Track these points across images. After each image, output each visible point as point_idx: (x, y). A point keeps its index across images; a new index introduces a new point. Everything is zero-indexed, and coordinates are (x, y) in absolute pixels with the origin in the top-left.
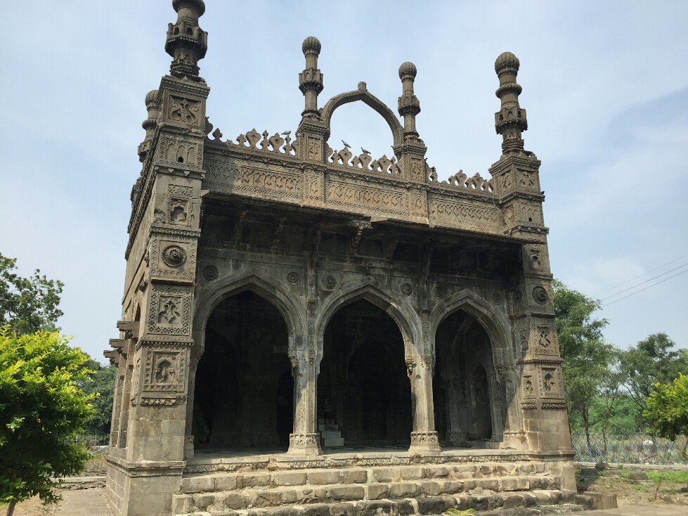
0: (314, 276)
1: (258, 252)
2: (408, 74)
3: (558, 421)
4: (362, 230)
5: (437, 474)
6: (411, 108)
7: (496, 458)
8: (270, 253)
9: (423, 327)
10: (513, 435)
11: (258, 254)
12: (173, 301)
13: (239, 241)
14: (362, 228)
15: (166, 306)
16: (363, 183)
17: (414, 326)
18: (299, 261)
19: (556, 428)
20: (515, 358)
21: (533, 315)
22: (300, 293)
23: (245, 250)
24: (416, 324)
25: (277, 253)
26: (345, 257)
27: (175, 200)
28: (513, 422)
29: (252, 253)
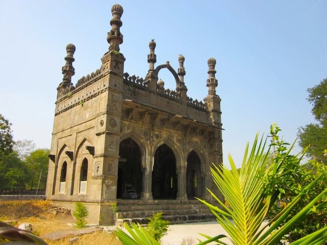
0: (153, 134)
2: (182, 60)
6: (183, 73)
15: (111, 143)
29: (133, 124)
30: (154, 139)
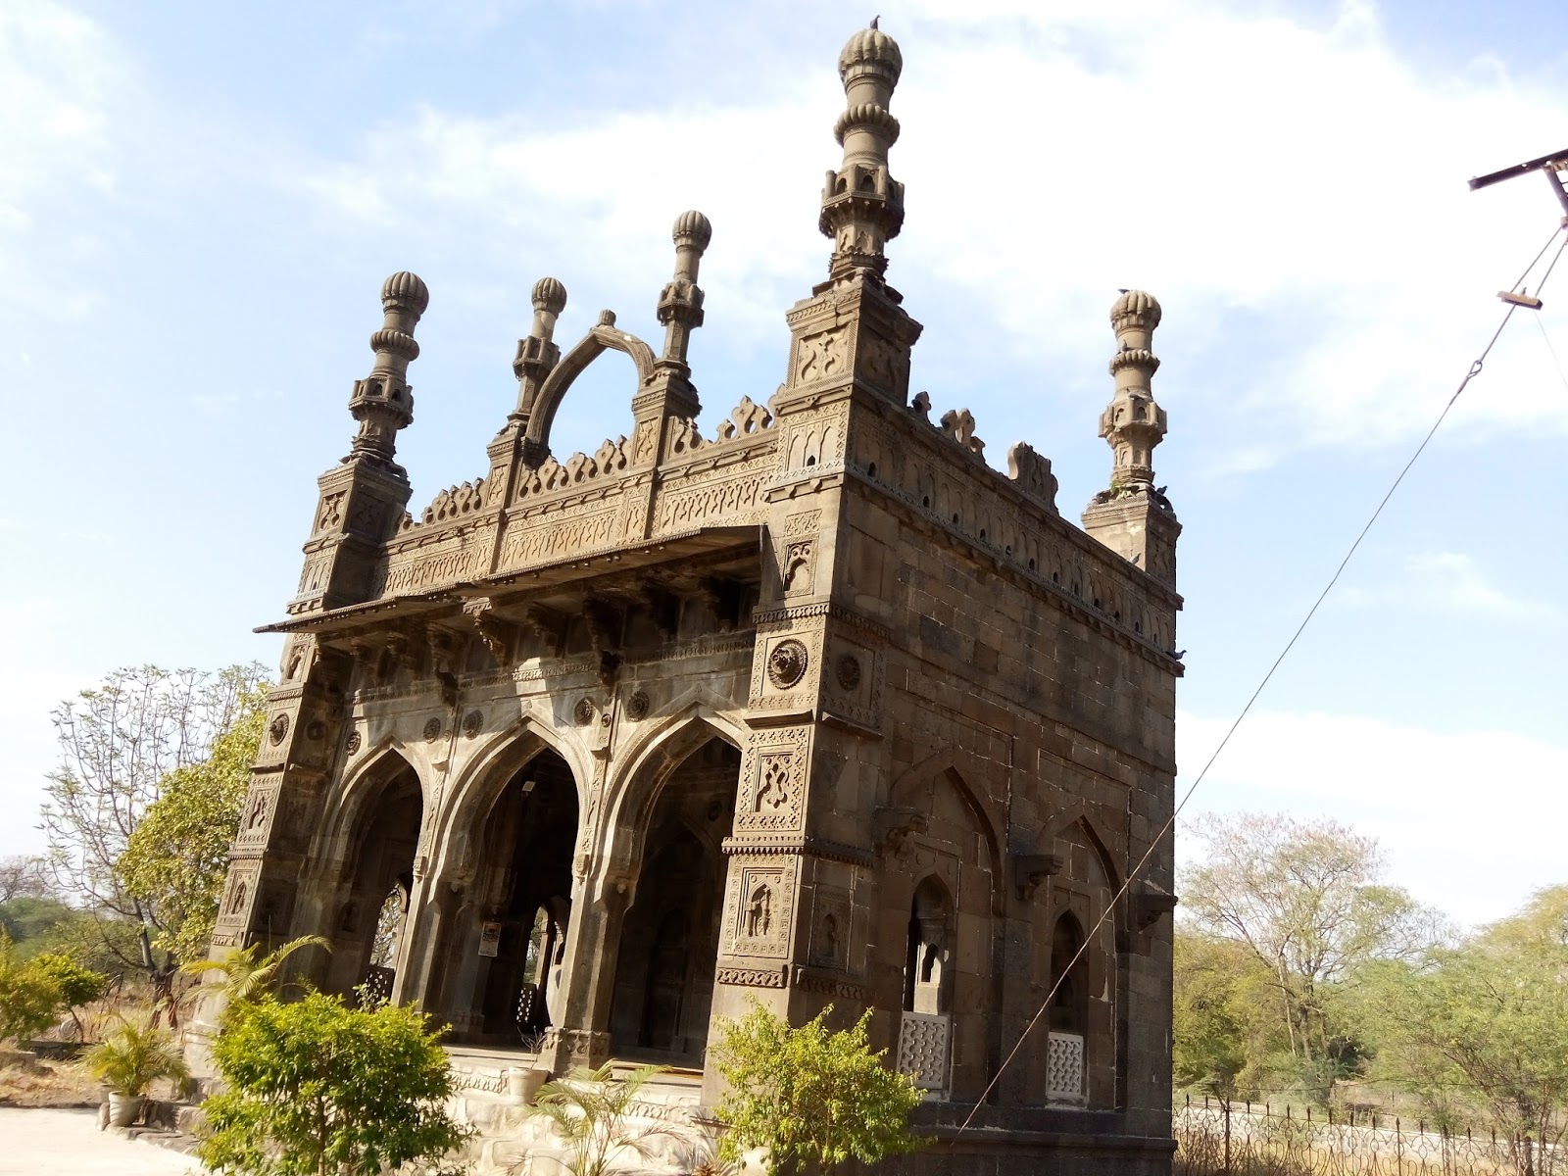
0: (453, 720)
1: (399, 696)
11: (399, 700)
12: (266, 795)
13: (379, 684)
22: (435, 754)
23: (386, 696)
27: (296, 647)
29: (393, 700)
30: (463, 740)
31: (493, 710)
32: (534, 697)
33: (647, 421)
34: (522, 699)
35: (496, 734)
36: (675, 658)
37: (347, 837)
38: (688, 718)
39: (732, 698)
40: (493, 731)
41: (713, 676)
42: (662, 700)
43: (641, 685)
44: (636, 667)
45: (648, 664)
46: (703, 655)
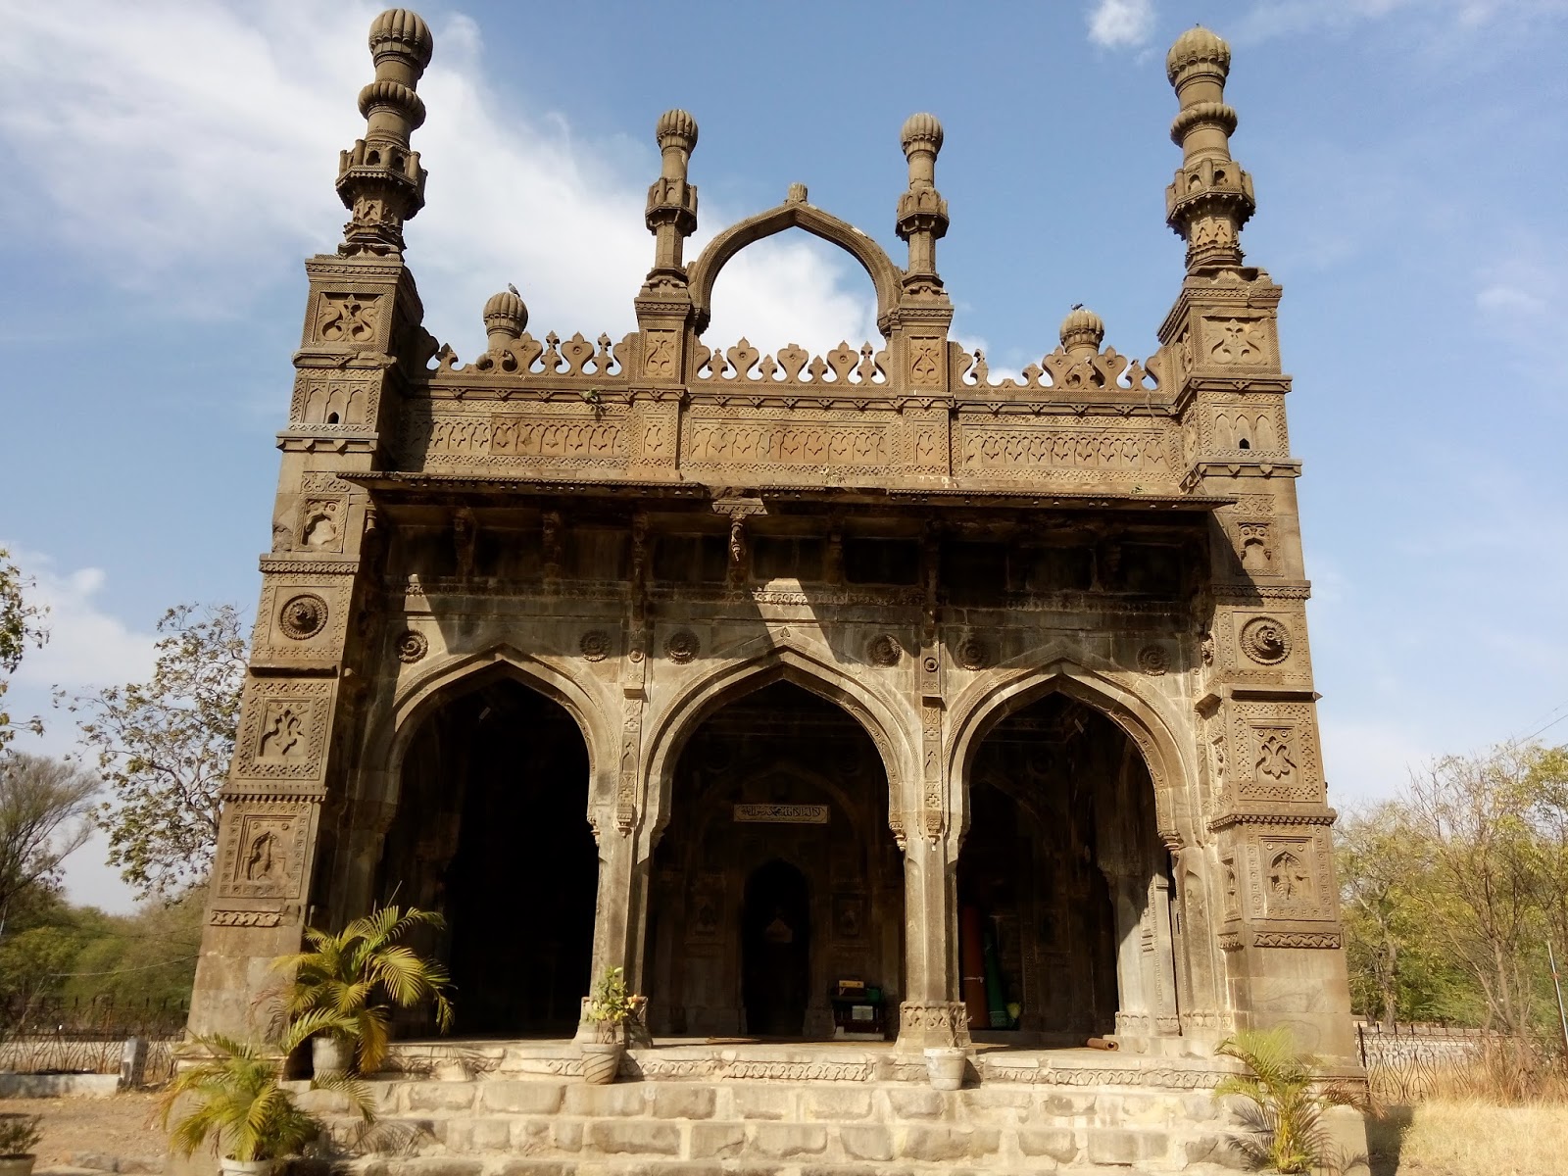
0: (644, 635)
1: (514, 594)
2: (916, 141)
3: (1312, 982)
4: (741, 521)
5: (914, 1109)
6: (915, 219)
7: (1127, 1078)
8: (540, 593)
9: (926, 741)
10: (1199, 1020)
11: (515, 599)
12: (294, 708)
13: (471, 573)
14: (740, 516)
15: (278, 721)
16: (779, 414)
17: (904, 741)
18: (609, 605)
19: (1304, 1003)
20: (1205, 813)
21: (1238, 696)
22: (610, 676)
23: (484, 590)
24: (907, 733)
25: (557, 592)
26: (721, 587)
27: (311, 501)
28: (1202, 985)
29: (500, 597)
30: (663, 664)
31: (714, 632)
32: (791, 624)
33: (922, 338)
34: (768, 624)
35: (732, 662)
36: (1025, 609)
37: (399, 771)
38: (1048, 673)
39: (1112, 659)
40: (724, 657)
41: (1082, 634)
42: (1008, 651)
43: (972, 630)
44: (965, 611)
45: (985, 609)
46: (1068, 610)
